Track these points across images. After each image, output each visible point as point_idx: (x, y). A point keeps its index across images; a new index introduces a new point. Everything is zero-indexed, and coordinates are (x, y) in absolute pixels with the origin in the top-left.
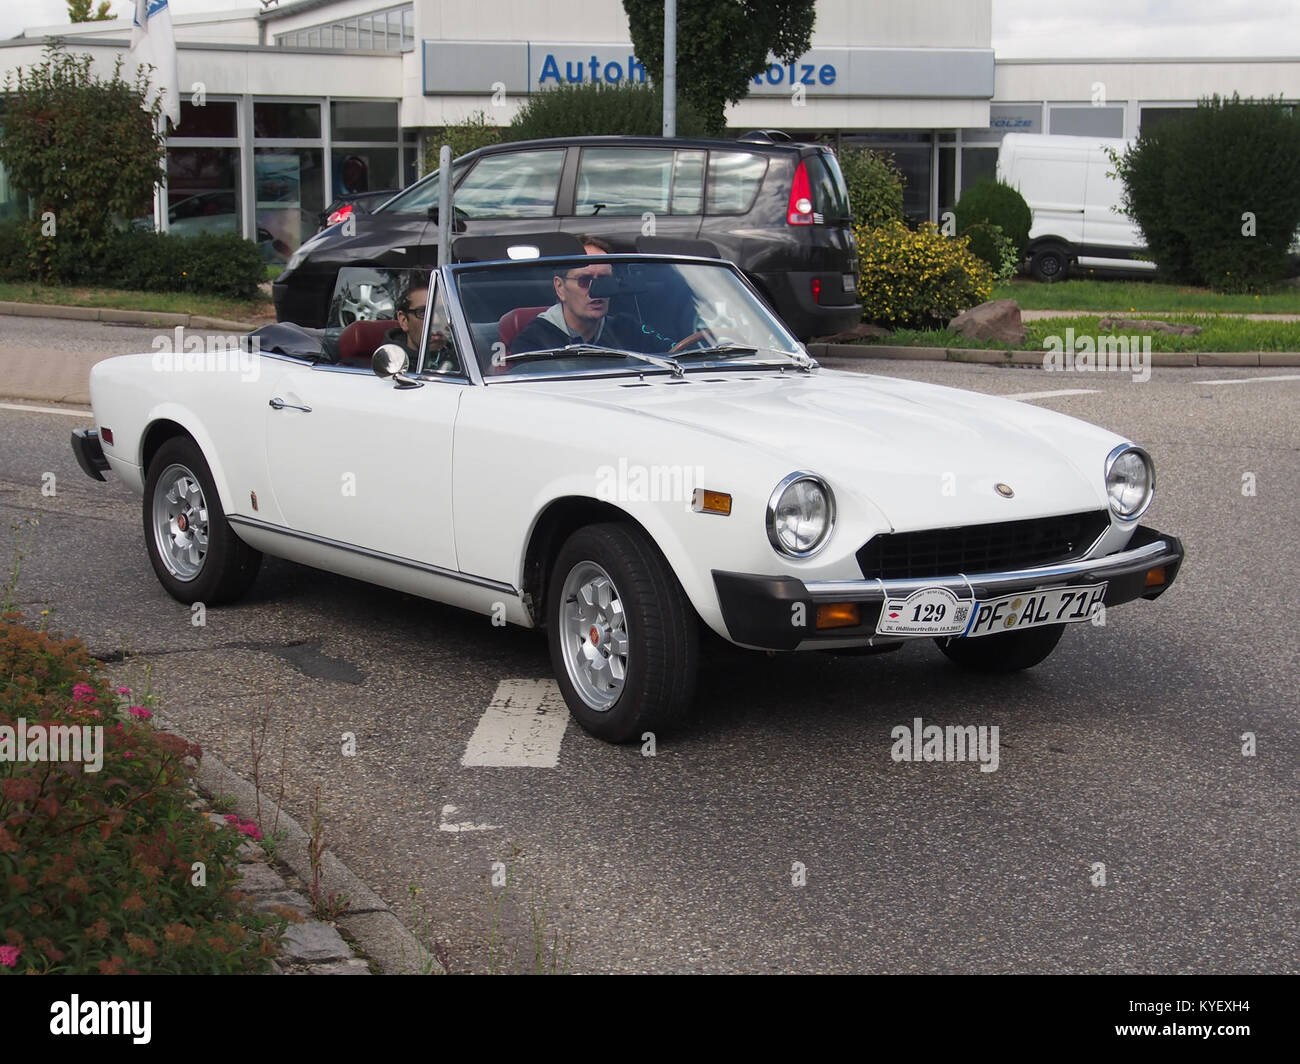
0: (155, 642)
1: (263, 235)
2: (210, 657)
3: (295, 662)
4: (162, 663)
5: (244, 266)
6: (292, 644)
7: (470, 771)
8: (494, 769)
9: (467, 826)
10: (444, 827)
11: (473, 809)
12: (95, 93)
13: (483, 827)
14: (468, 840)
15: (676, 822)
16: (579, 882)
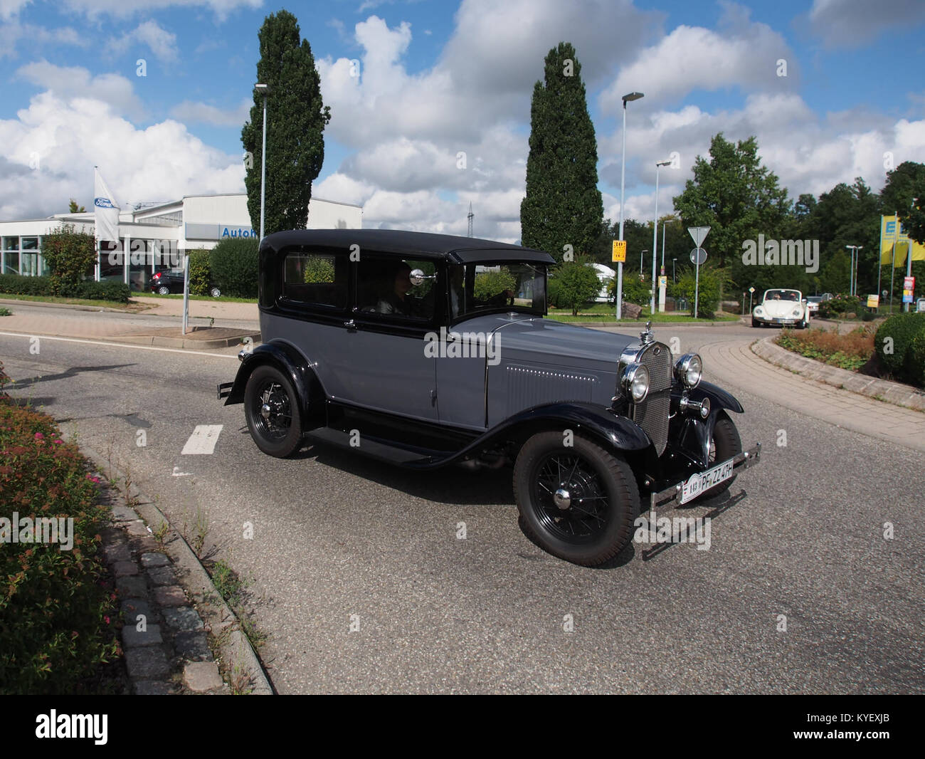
0: (82, 414)
1: (131, 282)
2: (100, 419)
3: (128, 421)
4: (83, 422)
5: (124, 292)
6: (128, 415)
7: (184, 456)
8: (192, 455)
9: (182, 474)
10: (174, 474)
11: (184, 469)
12: (76, 236)
13: (187, 474)
14: (182, 478)
15: (250, 471)
16: (217, 491)
